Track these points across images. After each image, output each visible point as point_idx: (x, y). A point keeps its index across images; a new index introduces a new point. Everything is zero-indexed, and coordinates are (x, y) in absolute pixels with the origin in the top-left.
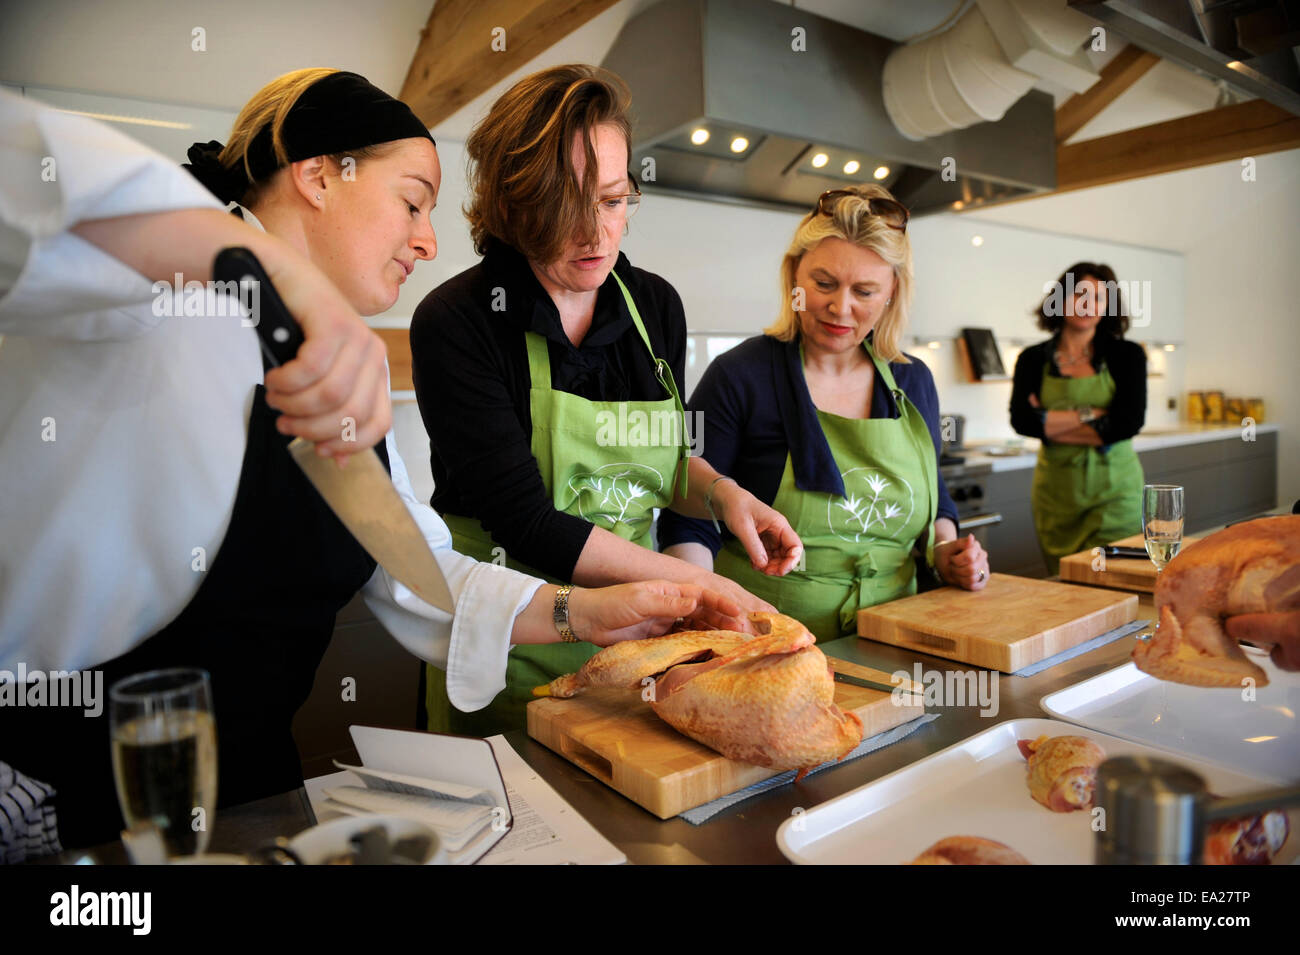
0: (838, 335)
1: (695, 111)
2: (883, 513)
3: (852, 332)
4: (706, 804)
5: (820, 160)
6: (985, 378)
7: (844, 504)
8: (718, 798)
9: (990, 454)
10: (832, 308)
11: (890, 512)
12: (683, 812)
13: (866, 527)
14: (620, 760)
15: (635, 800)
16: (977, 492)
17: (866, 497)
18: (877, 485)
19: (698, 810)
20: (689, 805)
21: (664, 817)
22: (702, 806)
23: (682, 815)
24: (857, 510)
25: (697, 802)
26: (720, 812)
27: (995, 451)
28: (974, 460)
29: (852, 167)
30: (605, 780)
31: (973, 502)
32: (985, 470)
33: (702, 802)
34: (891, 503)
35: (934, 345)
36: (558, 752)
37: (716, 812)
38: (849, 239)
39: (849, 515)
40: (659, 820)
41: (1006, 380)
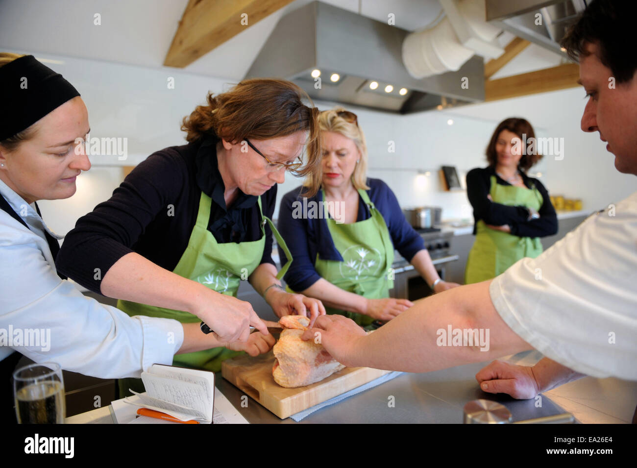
0: (334, 178)
1: (312, 63)
2: (367, 265)
3: (340, 176)
4: (303, 411)
5: (374, 85)
6: (453, 189)
7: (347, 264)
8: (309, 408)
9: (453, 226)
10: (328, 165)
11: (371, 264)
12: (292, 416)
13: (359, 272)
14: (263, 391)
15: (270, 409)
16: (447, 245)
17: (358, 260)
18: (362, 253)
19: (299, 414)
20: (295, 412)
21: (283, 418)
22: (301, 412)
23: (291, 417)
24: (354, 266)
25: (298, 410)
26: (309, 415)
27: (456, 224)
28: (446, 229)
29: (389, 89)
30: (256, 400)
31: (444, 250)
32: (451, 235)
33: (301, 410)
34: (370, 260)
35: (428, 174)
36: (235, 385)
37: (307, 415)
38: (329, 130)
39: (350, 268)
40: (281, 419)
41: (463, 190)
